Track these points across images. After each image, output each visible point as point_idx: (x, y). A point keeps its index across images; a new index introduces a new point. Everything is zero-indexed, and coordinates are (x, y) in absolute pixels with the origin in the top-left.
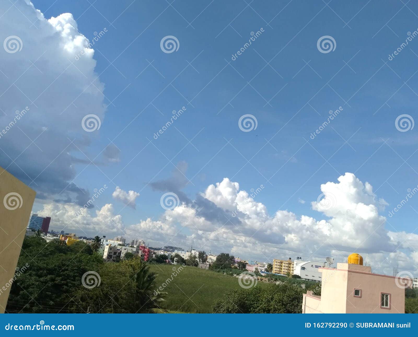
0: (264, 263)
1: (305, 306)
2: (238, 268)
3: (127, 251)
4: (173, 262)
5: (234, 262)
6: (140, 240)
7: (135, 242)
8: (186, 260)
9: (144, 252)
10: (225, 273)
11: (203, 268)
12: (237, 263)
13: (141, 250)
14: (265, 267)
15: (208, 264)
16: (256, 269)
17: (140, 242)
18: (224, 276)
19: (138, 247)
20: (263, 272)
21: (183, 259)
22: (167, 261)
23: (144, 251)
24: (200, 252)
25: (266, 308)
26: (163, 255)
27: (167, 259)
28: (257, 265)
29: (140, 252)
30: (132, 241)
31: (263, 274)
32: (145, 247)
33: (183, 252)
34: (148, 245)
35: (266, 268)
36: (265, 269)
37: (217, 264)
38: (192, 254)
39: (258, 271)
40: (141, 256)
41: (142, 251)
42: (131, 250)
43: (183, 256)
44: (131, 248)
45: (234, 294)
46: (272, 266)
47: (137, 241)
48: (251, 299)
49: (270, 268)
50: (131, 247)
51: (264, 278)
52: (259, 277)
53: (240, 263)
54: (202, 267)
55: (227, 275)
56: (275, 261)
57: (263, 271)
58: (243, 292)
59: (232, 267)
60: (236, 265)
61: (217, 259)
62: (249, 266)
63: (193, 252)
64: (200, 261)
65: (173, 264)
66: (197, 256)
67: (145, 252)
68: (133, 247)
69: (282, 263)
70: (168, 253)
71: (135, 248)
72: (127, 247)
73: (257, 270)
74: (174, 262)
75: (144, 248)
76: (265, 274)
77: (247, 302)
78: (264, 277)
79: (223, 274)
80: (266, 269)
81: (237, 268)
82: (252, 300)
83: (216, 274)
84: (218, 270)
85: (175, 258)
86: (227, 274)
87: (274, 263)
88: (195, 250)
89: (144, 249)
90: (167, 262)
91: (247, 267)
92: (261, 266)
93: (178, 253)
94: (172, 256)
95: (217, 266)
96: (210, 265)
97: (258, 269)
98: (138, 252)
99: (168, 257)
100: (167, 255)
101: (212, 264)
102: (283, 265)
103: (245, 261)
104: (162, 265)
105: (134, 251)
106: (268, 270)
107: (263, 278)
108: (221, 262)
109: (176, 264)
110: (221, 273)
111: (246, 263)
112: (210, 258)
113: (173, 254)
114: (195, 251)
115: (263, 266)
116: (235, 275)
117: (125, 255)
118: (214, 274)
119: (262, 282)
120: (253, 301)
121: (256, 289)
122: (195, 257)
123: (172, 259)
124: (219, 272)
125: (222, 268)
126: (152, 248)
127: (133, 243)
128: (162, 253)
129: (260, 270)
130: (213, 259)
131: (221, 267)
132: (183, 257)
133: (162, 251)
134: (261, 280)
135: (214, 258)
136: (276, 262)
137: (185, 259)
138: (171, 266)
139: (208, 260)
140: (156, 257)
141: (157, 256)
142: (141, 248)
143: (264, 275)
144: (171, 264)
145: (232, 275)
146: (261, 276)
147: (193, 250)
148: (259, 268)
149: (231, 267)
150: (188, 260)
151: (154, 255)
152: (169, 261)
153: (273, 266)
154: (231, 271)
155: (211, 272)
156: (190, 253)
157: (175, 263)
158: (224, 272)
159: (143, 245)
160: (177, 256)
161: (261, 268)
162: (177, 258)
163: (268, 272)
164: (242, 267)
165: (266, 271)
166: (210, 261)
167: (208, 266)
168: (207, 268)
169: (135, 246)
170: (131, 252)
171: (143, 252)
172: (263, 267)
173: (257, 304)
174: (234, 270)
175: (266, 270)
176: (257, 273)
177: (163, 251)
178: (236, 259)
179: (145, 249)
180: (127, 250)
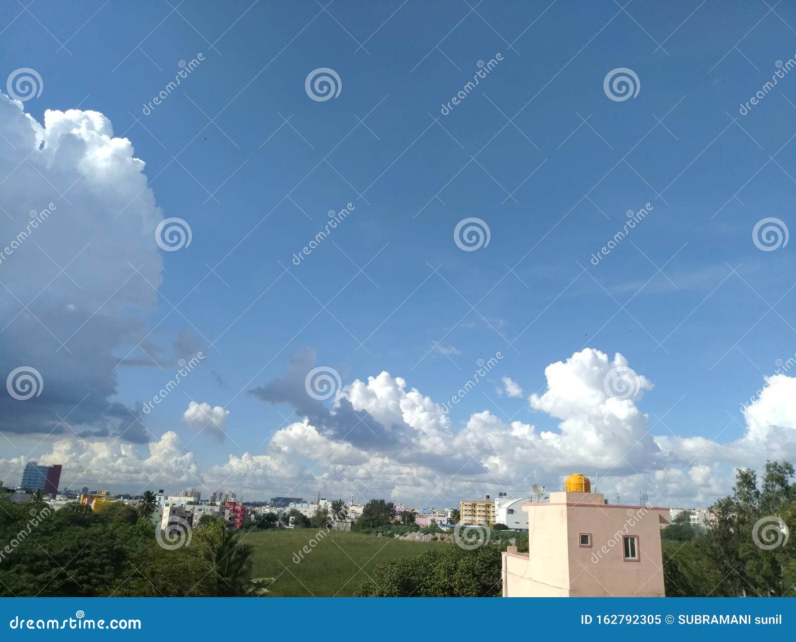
0: (446, 510)
1: (506, 572)
2: (402, 523)
3: (204, 513)
4: (288, 525)
5: (394, 514)
6: (227, 492)
7: (218, 496)
8: (309, 519)
9: (234, 512)
10: (380, 535)
11: (341, 529)
12: (400, 515)
13: (228, 508)
14: (447, 515)
15: (350, 521)
16: (433, 521)
17: (227, 495)
18: (379, 539)
19: (223, 504)
20: (444, 525)
21: (305, 517)
22: (277, 523)
23: (234, 511)
24: (334, 501)
25: (446, 586)
26: (269, 514)
27: (277, 520)
28: (434, 514)
29: (227, 512)
30: (212, 495)
31: (444, 529)
32: (236, 503)
33: (304, 504)
34: (242, 499)
35: (450, 517)
36: (448, 520)
37: (364, 521)
38: (320, 506)
39: (437, 525)
40: (230, 519)
41: (231, 510)
42: (211, 510)
43: (305, 511)
44: (210, 507)
45: (392, 567)
46: (459, 512)
47: (221, 494)
48: (421, 572)
49: (456, 517)
50: (211, 504)
51: (447, 535)
52: (438, 535)
53: (404, 514)
54: (338, 528)
55: (384, 537)
56: (463, 503)
57: (445, 523)
58: (406, 562)
59: (392, 522)
60: (398, 518)
61: (365, 511)
62: (421, 516)
63: (322, 503)
64: (335, 518)
65: (287, 527)
66: (330, 509)
67: (237, 512)
68: (215, 505)
69: (474, 505)
70: (278, 509)
71: (217, 506)
72: (204, 506)
73: (434, 524)
74: (290, 524)
75: (234, 504)
76: (448, 528)
77: (413, 578)
78: (446, 533)
79: (377, 535)
80: (450, 519)
81: (400, 524)
82: (423, 574)
83: (365, 537)
84: (366, 530)
85: (291, 518)
86: (384, 535)
87: (461, 508)
88: (325, 499)
89: (234, 507)
90: (277, 526)
91: (418, 521)
92: (440, 514)
93: (295, 508)
94: (285, 514)
95: (365, 524)
96: (352, 523)
97: (436, 521)
98: (224, 513)
99: (278, 518)
100: (276, 513)
101: (356, 520)
102: (477, 509)
103: (413, 510)
104: (269, 532)
105: (216, 512)
106: (452, 521)
107: (444, 535)
108: (371, 515)
109: (293, 528)
110: (372, 536)
111: (415, 513)
112: (353, 511)
113: (287, 510)
114: (326, 501)
115: (443, 515)
116: (397, 536)
117: (200, 520)
118: (360, 538)
119: (444, 542)
120: (424, 576)
121: (428, 553)
122: (326, 512)
123: (286, 520)
124: (368, 533)
125: (373, 527)
126: (248, 504)
127: (214, 499)
128: (267, 511)
129: (439, 523)
130: (358, 512)
131: (371, 524)
132: (304, 514)
133: (268, 508)
134: (442, 539)
135: (360, 511)
136: (466, 505)
137: (308, 517)
138: (284, 532)
139: (348, 515)
140: (256, 518)
141: (258, 517)
142: (229, 506)
143: (447, 530)
144: (284, 529)
145: (392, 536)
146: (442, 532)
147: (322, 499)
148: (437, 518)
149: (389, 523)
150: (313, 518)
151: (253, 516)
152: (280, 524)
153: (461, 513)
154: (389, 529)
155: (355, 535)
156: (316, 506)
157: (291, 526)
158: (377, 532)
159: (232, 500)
160: (294, 512)
161: (440, 518)
162: (294, 518)
163: (453, 524)
164: (408, 521)
165: (449, 523)
166: (353, 516)
167: (350, 525)
168: (348, 529)
169: (218, 503)
170: (210, 514)
171: (232, 512)
172: (445, 516)
173: (430, 580)
174: (394, 527)
175: (450, 521)
176: (434, 527)
177: (268, 506)
178: (399, 508)
179: (237, 507)
180: (203, 511)
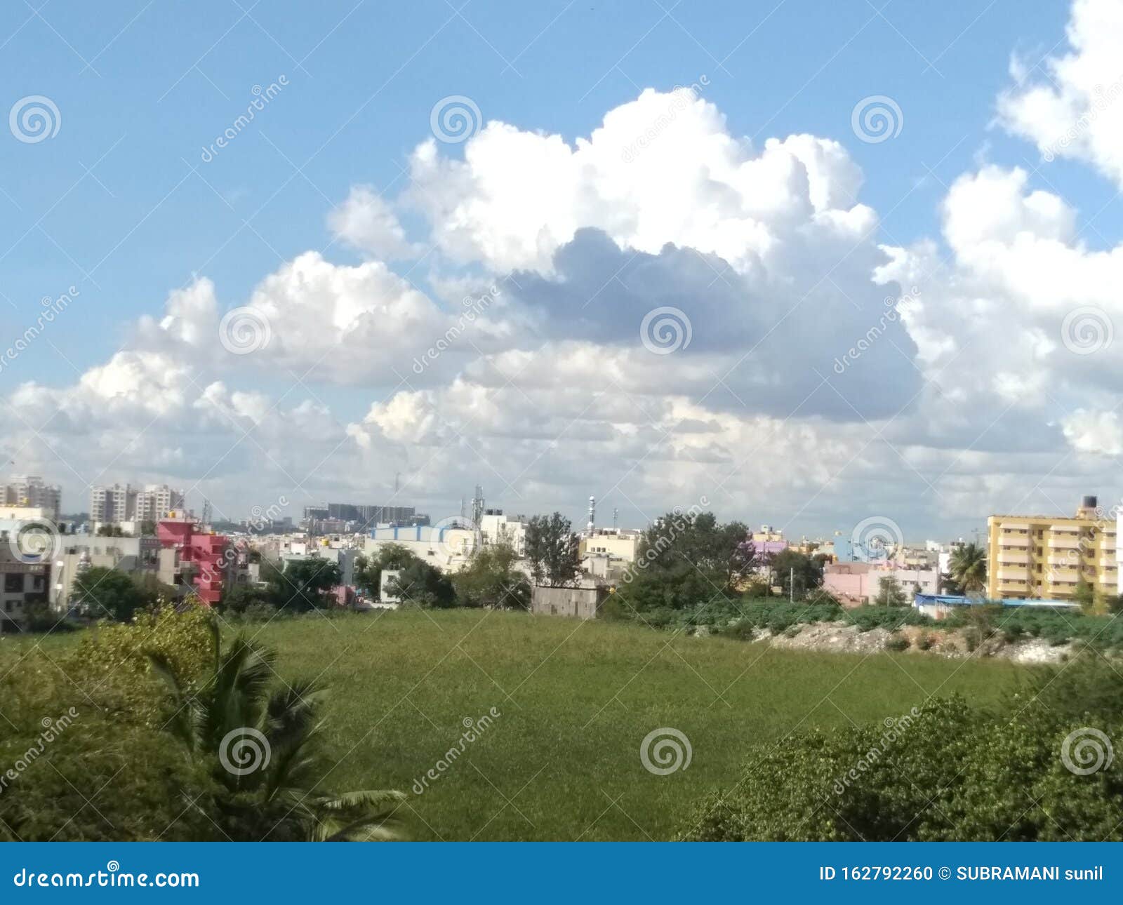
0: (931, 545)
2: (777, 590)
3: (88, 560)
4: (375, 595)
5: (748, 560)
6: (151, 488)
7: (121, 503)
8: (450, 578)
9: (187, 558)
10: (701, 631)
11: (565, 611)
12: (767, 563)
13: (168, 544)
14: (936, 564)
15: (591, 584)
16: (887, 584)
17: (153, 500)
18: (697, 644)
19: (148, 527)
20: (929, 599)
21: (434, 573)
22: (340, 592)
23: (189, 552)
24: (535, 519)
25: (1009, 820)
26: (307, 563)
27: (338, 581)
28: (892, 562)
29: (167, 557)
30: (100, 498)
31: (931, 611)
32: (190, 526)
33: (424, 529)
34: (207, 510)
35: (946, 571)
36: (939, 580)
37: (646, 584)
38: (484, 536)
39: (901, 598)
40: (178, 579)
41: (178, 551)
42: (109, 550)
43: (431, 553)
44: (105, 542)
45: (808, 754)
46: (981, 554)
47: (131, 496)
48: (916, 773)
49: (970, 571)
50: (108, 531)
51: (943, 631)
52: (911, 632)
53: (783, 562)
54: (554, 610)
55: (716, 639)
56: (998, 524)
57: (931, 590)
58: (861, 739)
59: (742, 588)
60: (764, 574)
61: (642, 551)
62: (844, 569)
63: (490, 525)
64: (538, 575)
65: (375, 606)
66: (518, 546)
67: (198, 556)
68: (119, 533)
69: (1039, 531)
70: (335, 544)
71: (128, 535)
72: (81, 539)
73: (890, 593)
74: (384, 596)
75: (188, 530)
76: (944, 609)
77: (887, 792)
78: (939, 624)
79: (691, 633)
80: (949, 576)
81: (771, 594)
82: (922, 781)
83: (649, 636)
84: (655, 614)
85: (385, 575)
86: (715, 632)
87: (990, 540)
88: (499, 513)
89: (188, 540)
90: (341, 600)
91: (833, 583)
92: (913, 562)
93: (398, 543)
94: (362, 563)
95: (648, 595)
96: (602, 591)
97: (900, 584)
98: (154, 562)
99: (340, 574)
100: (333, 558)
101: (612, 582)
102: (1051, 542)
103: (812, 547)
104: (314, 623)
105: (130, 558)
106: (955, 583)
107: (932, 633)
108: (668, 566)
109: (394, 607)
110: (677, 632)
111: (823, 559)
112: (600, 553)
113: (371, 549)
114: (503, 519)
115: (923, 562)
116: (763, 635)
117: (76, 584)
118: (633, 642)
119: (934, 657)
120: (926, 784)
121: (934, 711)
122: (506, 555)
123: (370, 583)
124: (660, 625)
125: (677, 605)
126: (231, 527)
127: (108, 507)
128: (298, 550)
129: (908, 590)
130: (617, 555)
131: (669, 595)
132: (432, 561)
133: (299, 541)
134: (926, 646)
135: (625, 550)
136: (1008, 531)
137: (445, 573)
138: (369, 624)
139: (586, 564)
140: (264, 575)
141: (270, 573)
142: (171, 537)
143: (941, 614)
144: (365, 610)
145: (743, 633)
146: (924, 621)
147: (490, 513)
148: (901, 575)
149: (731, 592)
150: (463, 576)
151: (253, 570)
152: (349, 595)
153: (989, 558)
154: (734, 612)
155: (615, 633)
156: (469, 535)
157: (388, 602)
158: (693, 623)
159: (180, 517)
160: (395, 557)
161: (912, 575)
162: (396, 574)
163: (962, 593)
164: (798, 584)
165: (944, 591)
166: (601, 568)
167: (592, 597)
168: (589, 613)
169: (128, 527)
170: (109, 564)
171: (182, 554)
172: (927, 568)
173: (949, 798)
174: (751, 605)
175: (948, 584)
176: (893, 604)
177: (301, 535)
178: (760, 541)
179: (197, 541)
180: (83, 555)
